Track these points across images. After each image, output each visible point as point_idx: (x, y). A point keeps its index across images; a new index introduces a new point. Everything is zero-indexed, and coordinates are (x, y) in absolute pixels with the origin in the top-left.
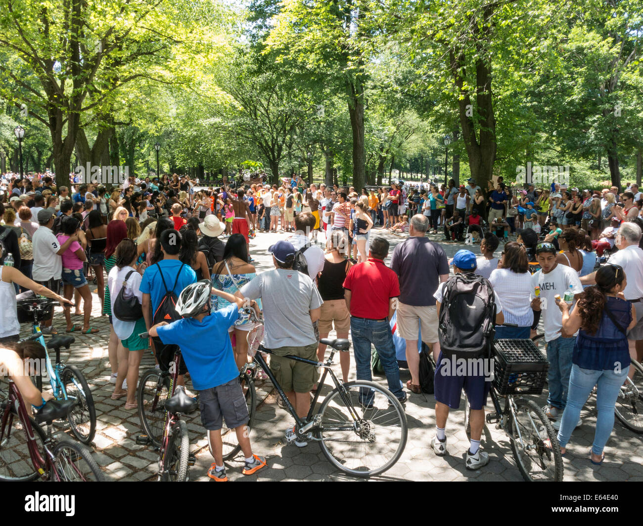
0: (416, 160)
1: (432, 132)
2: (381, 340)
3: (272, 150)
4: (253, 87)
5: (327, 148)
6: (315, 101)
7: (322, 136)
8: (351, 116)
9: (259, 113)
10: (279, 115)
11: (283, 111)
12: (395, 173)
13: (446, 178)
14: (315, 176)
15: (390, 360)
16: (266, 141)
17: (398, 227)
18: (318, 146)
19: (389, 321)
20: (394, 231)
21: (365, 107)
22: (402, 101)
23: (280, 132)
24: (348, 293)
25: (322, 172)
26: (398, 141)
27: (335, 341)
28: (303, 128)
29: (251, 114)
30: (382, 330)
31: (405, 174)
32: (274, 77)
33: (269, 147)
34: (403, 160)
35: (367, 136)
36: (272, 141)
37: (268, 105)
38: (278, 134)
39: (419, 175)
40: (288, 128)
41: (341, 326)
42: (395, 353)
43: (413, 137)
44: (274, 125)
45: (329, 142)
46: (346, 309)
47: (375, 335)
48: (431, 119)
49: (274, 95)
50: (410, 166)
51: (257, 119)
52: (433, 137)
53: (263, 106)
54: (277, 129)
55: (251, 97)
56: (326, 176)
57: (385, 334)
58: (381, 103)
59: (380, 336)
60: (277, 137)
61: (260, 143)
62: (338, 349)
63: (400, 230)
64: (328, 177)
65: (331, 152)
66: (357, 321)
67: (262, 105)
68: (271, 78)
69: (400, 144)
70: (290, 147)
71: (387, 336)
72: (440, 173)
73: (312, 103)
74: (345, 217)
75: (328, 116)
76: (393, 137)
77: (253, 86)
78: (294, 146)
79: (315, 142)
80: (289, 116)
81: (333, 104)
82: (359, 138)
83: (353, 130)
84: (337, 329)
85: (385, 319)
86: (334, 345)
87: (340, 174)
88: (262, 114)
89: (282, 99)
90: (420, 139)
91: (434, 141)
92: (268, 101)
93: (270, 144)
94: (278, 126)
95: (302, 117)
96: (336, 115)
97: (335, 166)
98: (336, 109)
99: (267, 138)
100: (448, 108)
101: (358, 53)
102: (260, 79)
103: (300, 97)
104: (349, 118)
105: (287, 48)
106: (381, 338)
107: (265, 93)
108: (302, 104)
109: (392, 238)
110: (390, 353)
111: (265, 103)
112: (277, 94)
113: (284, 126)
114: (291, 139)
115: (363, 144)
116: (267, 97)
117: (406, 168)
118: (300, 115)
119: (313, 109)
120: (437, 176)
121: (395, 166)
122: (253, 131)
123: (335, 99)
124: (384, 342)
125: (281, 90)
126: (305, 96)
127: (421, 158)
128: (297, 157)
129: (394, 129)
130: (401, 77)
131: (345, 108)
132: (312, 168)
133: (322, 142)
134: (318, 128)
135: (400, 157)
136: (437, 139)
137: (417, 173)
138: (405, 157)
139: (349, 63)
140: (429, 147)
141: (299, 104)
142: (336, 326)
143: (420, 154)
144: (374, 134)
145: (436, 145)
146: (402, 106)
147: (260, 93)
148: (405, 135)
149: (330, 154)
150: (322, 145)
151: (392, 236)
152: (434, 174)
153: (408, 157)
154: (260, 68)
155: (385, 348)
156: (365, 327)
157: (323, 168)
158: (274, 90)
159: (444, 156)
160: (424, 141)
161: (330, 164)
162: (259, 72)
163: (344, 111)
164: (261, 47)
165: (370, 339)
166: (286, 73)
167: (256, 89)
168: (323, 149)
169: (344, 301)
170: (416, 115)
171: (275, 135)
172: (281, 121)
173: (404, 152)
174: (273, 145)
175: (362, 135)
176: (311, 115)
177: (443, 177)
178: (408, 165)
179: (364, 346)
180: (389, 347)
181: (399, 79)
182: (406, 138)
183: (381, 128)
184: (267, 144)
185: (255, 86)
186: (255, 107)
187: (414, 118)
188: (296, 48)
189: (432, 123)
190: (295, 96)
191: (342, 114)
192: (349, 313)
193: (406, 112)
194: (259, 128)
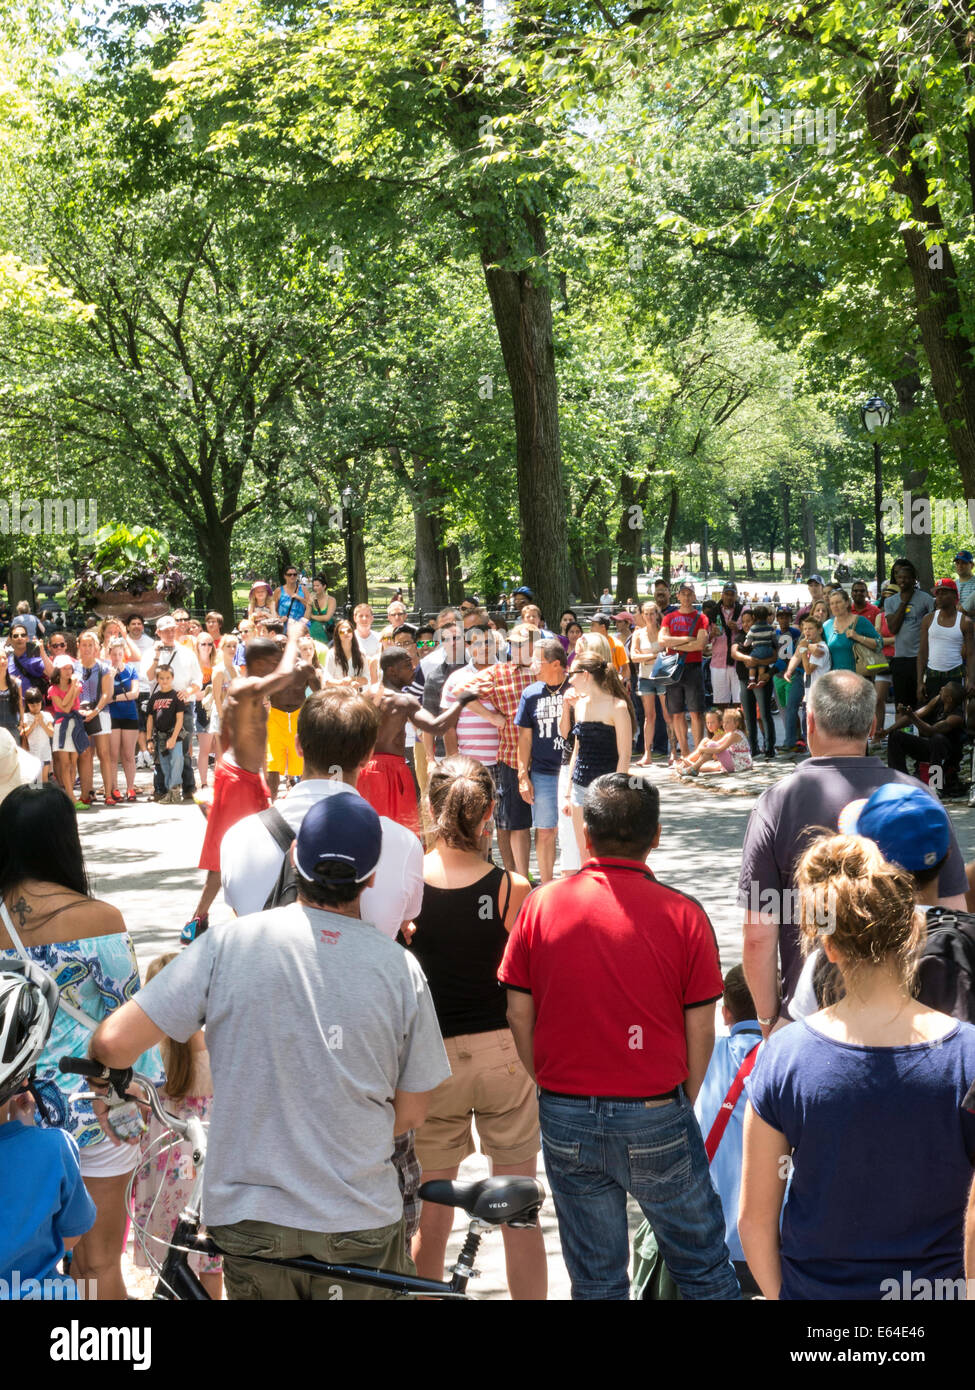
0: (762, 497)
1: (817, 388)
2: (664, 1180)
3: (204, 484)
4: (119, 246)
5: (418, 467)
6: (361, 288)
7: (394, 420)
8: (502, 337)
9: (145, 344)
10: (226, 347)
11: (239, 330)
12: (687, 556)
13: (880, 561)
14: (375, 579)
15: (702, 1257)
16: (176, 449)
17: (709, 756)
18: (380, 462)
19: (691, 1101)
20: (694, 773)
21: (556, 305)
22: (696, 274)
23: (230, 413)
24: (519, 1004)
25: (401, 563)
26: (688, 428)
27: (478, 1188)
28: (319, 395)
29: (113, 347)
30: (665, 1137)
31: (723, 556)
32: (201, 200)
33: (191, 471)
34: (714, 501)
35: (567, 412)
36: (202, 450)
37: (181, 312)
38: (225, 420)
39: (780, 558)
40: (261, 395)
41: (505, 1137)
42: (720, 1227)
43: (746, 413)
44: (208, 388)
45: (425, 442)
46: (521, 1070)
47: (639, 1159)
48: (809, 338)
49: (203, 273)
50: (743, 522)
51: (137, 365)
52: (822, 405)
53: (161, 316)
54: (218, 402)
55: (113, 282)
56: (416, 575)
57: (680, 1154)
58: (618, 286)
59: (661, 1165)
60: (221, 432)
61: (156, 459)
62: (493, 1218)
63: (714, 765)
64: (425, 578)
65: (435, 480)
66: (566, 1109)
67: (157, 312)
68: (190, 207)
69: (697, 443)
70: (271, 470)
71: (687, 1163)
72: (857, 546)
73: (349, 297)
74: (499, 722)
75: (416, 341)
76: (669, 414)
77: (119, 239)
78: (288, 466)
79: (369, 443)
80: (261, 353)
81: (432, 298)
82: (538, 420)
83: (515, 391)
84: (489, 1147)
85: (674, 1094)
86: (475, 1200)
87: (470, 565)
88: (161, 345)
89: (232, 286)
90: (773, 420)
91: (826, 420)
92: (182, 294)
93: (193, 458)
94: (224, 387)
95: (314, 351)
96: (446, 336)
97: (451, 535)
98: (444, 313)
99: (182, 437)
100: (873, 291)
101: (517, 98)
102: (149, 212)
103: (305, 271)
104: (495, 343)
105: (245, 89)
106: (662, 1171)
107: (170, 265)
108: (313, 299)
109: (687, 799)
110: (703, 1228)
111: (168, 303)
112: (214, 270)
113: (244, 387)
114: (274, 438)
115: (554, 443)
116: (176, 279)
117: (725, 531)
118: (308, 342)
119: (356, 317)
120: (849, 558)
121: (683, 527)
122: (125, 414)
123: (439, 278)
124: (676, 1187)
125: (228, 249)
126: (324, 269)
127: (784, 490)
128: (298, 509)
129: (669, 383)
130: (686, 190)
131: (479, 310)
132: (362, 547)
133: (394, 442)
134: (378, 390)
135: (699, 491)
136: (836, 412)
137: (770, 547)
138: (719, 488)
139: (489, 140)
140: (810, 447)
141: (304, 303)
142: (483, 1136)
143: (773, 476)
144: (596, 405)
145: (837, 439)
146: (697, 297)
147: (150, 265)
148: (714, 406)
149: (429, 490)
150: (396, 458)
151: (687, 790)
152: (836, 548)
153: (731, 491)
154: (141, 168)
155: (682, 1211)
156: (598, 1131)
157: (403, 544)
158: (200, 253)
159: (870, 481)
160: (788, 426)
161: (431, 527)
162: (139, 184)
163: (474, 321)
164: (146, 93)
165: (621, 1180)
166: (245, 186)
167: (131, 251)
168: (401, 472)
169: (506, 1035)
170: (751, 328)
171: (211, 425)
172: (235, 371)
173: (716, 470)
174: (207, 464)
175: (549, 409)
176: (350, 343)
177: (870, 558)
178: (733, 520)
179: (601, 1206)
180: (696, 1204)
181: (678, 196)
182: (720, 417)
183: (621, 379)
184: (182, 461)
185: (127, 240)
186: (132, 325)
187: (746, 338)
188: (281, 86)
189: (814, 355)
190: (287, 272)
191: (467, 333)
192: (530, 1082)
193: (712, 316)
194: (147, 397)
